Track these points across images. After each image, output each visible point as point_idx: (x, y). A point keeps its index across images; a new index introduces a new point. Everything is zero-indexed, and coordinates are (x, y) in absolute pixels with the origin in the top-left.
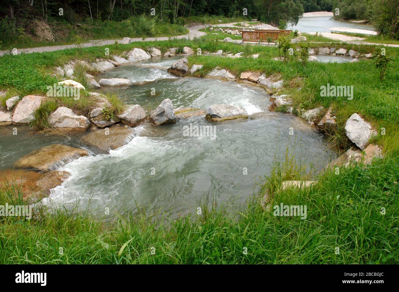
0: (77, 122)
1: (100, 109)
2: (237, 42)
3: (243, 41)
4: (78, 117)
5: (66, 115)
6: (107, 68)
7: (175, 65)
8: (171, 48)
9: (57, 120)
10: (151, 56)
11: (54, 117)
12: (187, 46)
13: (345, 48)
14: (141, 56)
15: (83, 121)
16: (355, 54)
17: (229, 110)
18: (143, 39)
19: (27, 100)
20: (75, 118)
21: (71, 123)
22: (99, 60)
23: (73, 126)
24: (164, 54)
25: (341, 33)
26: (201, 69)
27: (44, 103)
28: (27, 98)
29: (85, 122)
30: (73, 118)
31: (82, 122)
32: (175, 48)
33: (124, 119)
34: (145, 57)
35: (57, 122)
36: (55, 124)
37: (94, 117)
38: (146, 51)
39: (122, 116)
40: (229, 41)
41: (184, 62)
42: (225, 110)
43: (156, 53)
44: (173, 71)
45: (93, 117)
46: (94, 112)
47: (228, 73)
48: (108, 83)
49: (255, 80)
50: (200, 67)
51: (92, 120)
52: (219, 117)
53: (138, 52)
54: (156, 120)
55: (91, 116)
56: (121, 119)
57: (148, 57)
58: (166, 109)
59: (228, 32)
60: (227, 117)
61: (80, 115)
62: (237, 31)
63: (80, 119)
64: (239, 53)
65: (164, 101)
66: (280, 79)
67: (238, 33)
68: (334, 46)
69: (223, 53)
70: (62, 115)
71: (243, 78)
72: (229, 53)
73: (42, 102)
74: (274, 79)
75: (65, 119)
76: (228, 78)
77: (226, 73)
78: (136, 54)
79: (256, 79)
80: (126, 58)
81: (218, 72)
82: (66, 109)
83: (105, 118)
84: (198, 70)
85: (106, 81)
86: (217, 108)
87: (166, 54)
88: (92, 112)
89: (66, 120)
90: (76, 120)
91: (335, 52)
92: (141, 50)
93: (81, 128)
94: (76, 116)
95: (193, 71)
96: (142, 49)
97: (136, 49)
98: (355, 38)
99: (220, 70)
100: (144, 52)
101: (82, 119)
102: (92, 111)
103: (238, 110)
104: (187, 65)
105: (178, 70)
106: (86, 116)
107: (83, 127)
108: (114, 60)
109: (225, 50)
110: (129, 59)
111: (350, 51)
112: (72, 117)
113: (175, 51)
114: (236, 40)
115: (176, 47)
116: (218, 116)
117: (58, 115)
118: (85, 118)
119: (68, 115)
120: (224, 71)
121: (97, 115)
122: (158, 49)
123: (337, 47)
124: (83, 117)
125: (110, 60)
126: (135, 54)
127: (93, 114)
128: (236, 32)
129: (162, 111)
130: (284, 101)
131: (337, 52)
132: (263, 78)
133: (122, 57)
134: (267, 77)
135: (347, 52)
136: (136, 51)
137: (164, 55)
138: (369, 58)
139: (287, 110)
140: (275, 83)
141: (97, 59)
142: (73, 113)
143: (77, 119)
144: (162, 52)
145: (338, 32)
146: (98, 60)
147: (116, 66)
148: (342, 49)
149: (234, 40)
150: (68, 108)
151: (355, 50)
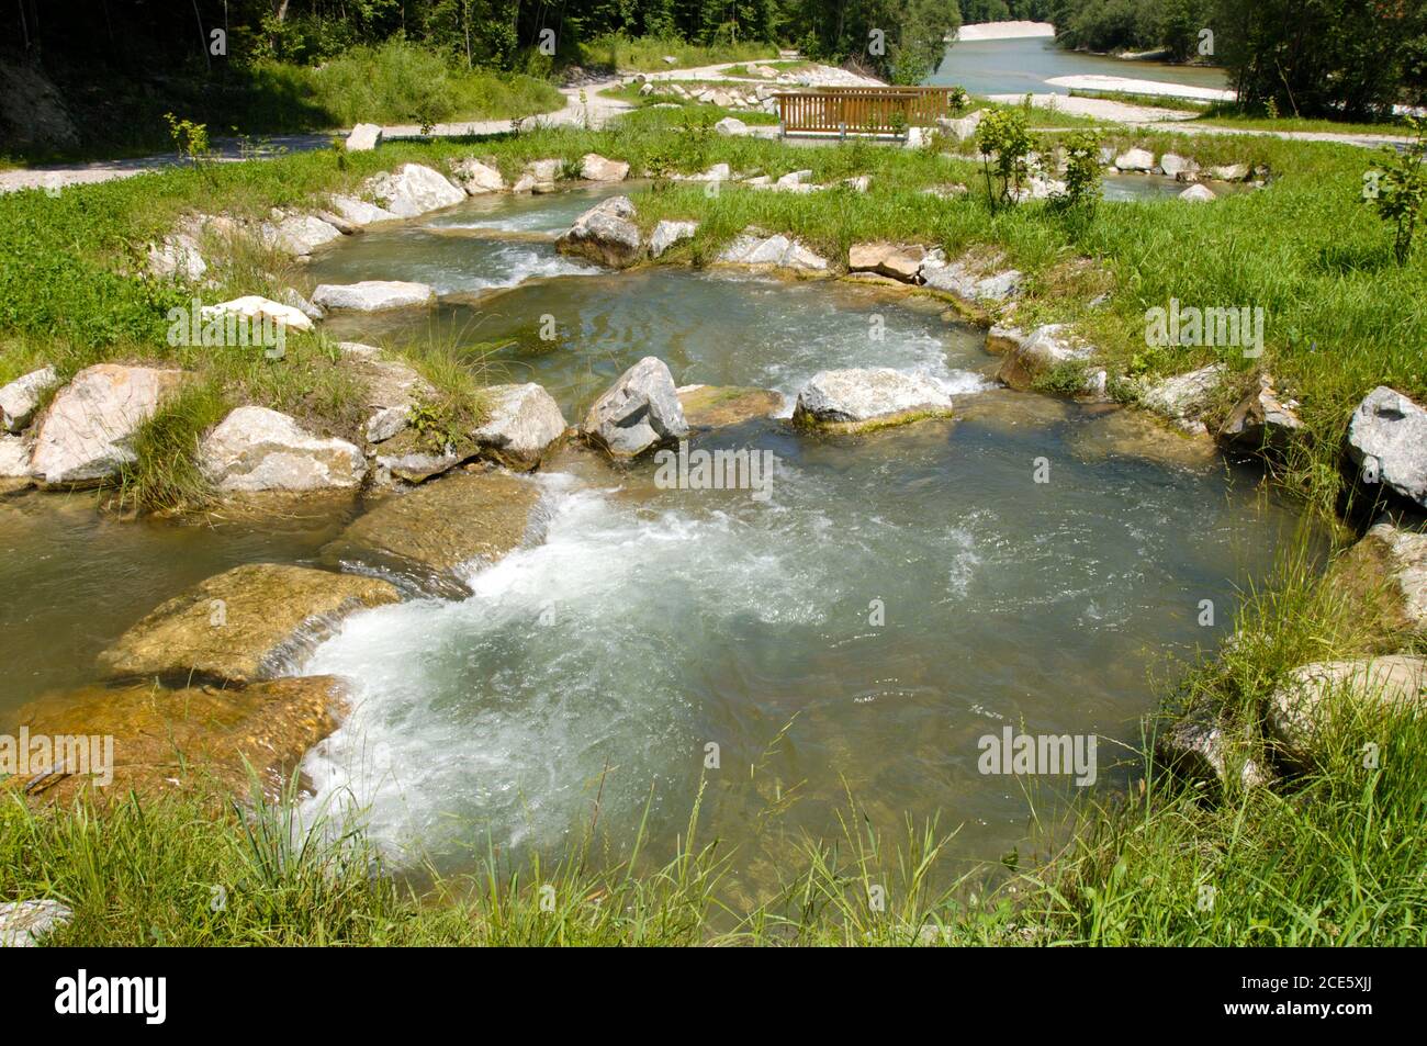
0: (318, 464)
1: (398, 408)
2: (764, 135)
3: (786, 130)
4: (323, 444)
5: (273, 438)
6: (318, 242)
7: (586, 226)
8: (538, 159)
9: (231, 460)
10: (467, 191)
11: (221, 449)
12: (594, 152)
13: (1146, 149)
14: (434, 194)
15: (344, 459)
16: (1182, 166)
17: (880, 390)
18: (426, 130)
19: (94, 386)
20: (309, 452)
21: (295, 472)
22: (282, 214)
23: (304, 483)
24: (513, 185)
25: (1102, 96)
26: (690, 235)
27: (175, 396)
28: (97, 376)
29: (353, 465)
30: (297, 452)
31: (338, 463)
32: (552, 162)
33: (499, 444)
34: (447, 198)
35: (232, 468)
36: (223, 478)
37: (381, 441)
38: (447, 174)
39: (490, 431)
40: (733, 131)
41: (621, 214)
42: (869, 392)
43: (484, 182)
44: (577, 247)
45: (376, 443)
46: (380, 424)
47: (798, 249)
48: (351, 302)
49: (908, 273)
50: (690, 228)
51: (374, 452)
52: (853, 419)
53: (418, 176)
54: (616, 440)
55: (371, 437)
56: (485, 444)
57: (456, 195)
58: (653, 397)
59: (702, 99)
60: (879, 415)
61: (327, 434)
62: (734, 93)
63: (331, 452)
64: (794, 175)
65: (644, 368)
66: (1003, 267)
67: (740, 102)
68: (1111, 141)
69: (731, 173)
70: (254, 441)
71: (861, 265)
72: (756, 176)
73: (163, 389)
74: (979, 265)
75: (267, 458)
76: (799, 266)
77: (791, 247)
78: (413, 186)
79: (909, 268)
80: (382, 203)
81: (758, 245)
82: (268, 414)
83: (421, 443)
84: (681, 242)
85: (343, 294)
86: (837, 384)
87: (519, 186)
88: (372, 422)
89: (270, 461)
90: (316, 458)
91: (1113, 163)
92: (429, 171)
93: (335, 488)
94: (312, 443)
95: (663, 246)
96: (433, 166)
97: (410, 168)
98: (1157, 113)
99: (763, 237)
100: (439, 177)
101: (337, 454)
102: (373, 418)
103: (914, 390)
104: (635, 221)
105: (601, 243)
106: (350, 439)
107: (342, 484)
108: (338, 213)
109: (737, 163)
110: (392, 206)
111: (1164, 156)
112: (298, 445)
113: (551, 171)
114: (759, 128)
115: (555, 154)
116: (847, 415)
117: (235, 439)
118: (352, 449)
119: (277, 441)
120: (780, 242)
121: (390, 433)
122: (490, 164)
123: (1119, 143)
124: (338, 444)
125: (324, 214)
126: (410, 188)
127: (375, 430)
128: (733, 98)
129: (639, 405)
130: (1063, 346)
131: (1120, 162)
132: (939, 264)
133: (367, 198)
134: (948, 260)
135: (1157, 162)
136: (411, 175)
137: (515, 189)
138: (1233, 181)
139: (1085, 379)
140: (989, 283)
141: (274, 210)
142: (298, 430)
143: (317, 455)
144: (504, 176)
145: (1094, 94)
146: (277, 213)
147: (347, 232)
148: (1139, 152)
149: (753, 128)
150: (275, 408)
151: (1183, 155)
